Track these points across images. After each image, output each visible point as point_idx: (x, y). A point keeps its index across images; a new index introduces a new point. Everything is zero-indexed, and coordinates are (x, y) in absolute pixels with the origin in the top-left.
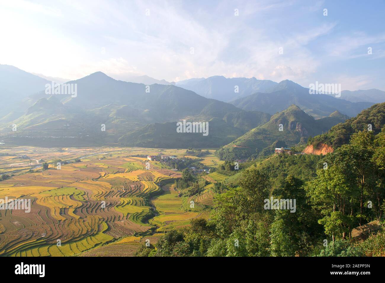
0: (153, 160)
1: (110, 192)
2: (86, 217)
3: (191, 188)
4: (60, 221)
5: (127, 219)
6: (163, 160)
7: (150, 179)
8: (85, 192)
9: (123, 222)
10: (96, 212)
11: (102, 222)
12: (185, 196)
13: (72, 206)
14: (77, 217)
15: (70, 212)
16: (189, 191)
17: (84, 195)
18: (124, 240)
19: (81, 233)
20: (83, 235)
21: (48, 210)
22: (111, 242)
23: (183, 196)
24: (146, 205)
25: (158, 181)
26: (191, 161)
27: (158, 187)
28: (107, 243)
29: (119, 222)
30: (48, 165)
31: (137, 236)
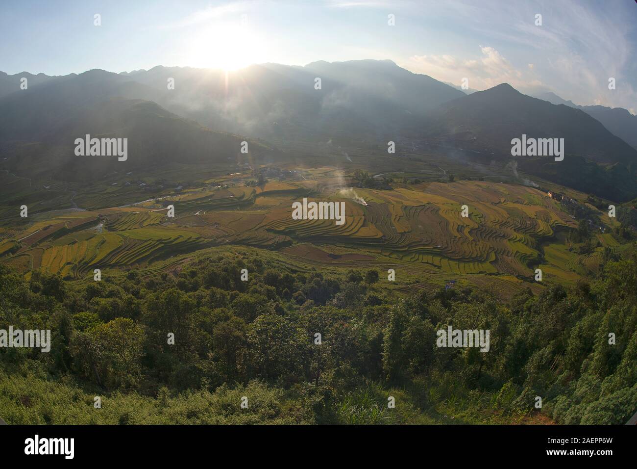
0: (553, 197)
1: (506, 222)
2: (479, 241)
3: (582, 244)
4: (456, 237)
5: (514, 256)
6: (564, 202)
7: (547, 220)
8: (482, 215)
9: (510, 258)
10: (489, 239)
11: (491, 252)
12: (575, 253)
13: (469, 225)
14: (471, 239)
15: (466, 231)
16: (580, 247)
17: (481, 217)
18: (506, 278)
19: (471, 255)
20: (473, 258)
21: (448, 224)
22: (494, 274)
23: (573, 251)
24: (536, 249)
25: (554, 225)
26: (591, 212)
27: (552, 232)
28: (491, 274)
29: (507, 257)
30: (453, 178)
31: (519, 279)
